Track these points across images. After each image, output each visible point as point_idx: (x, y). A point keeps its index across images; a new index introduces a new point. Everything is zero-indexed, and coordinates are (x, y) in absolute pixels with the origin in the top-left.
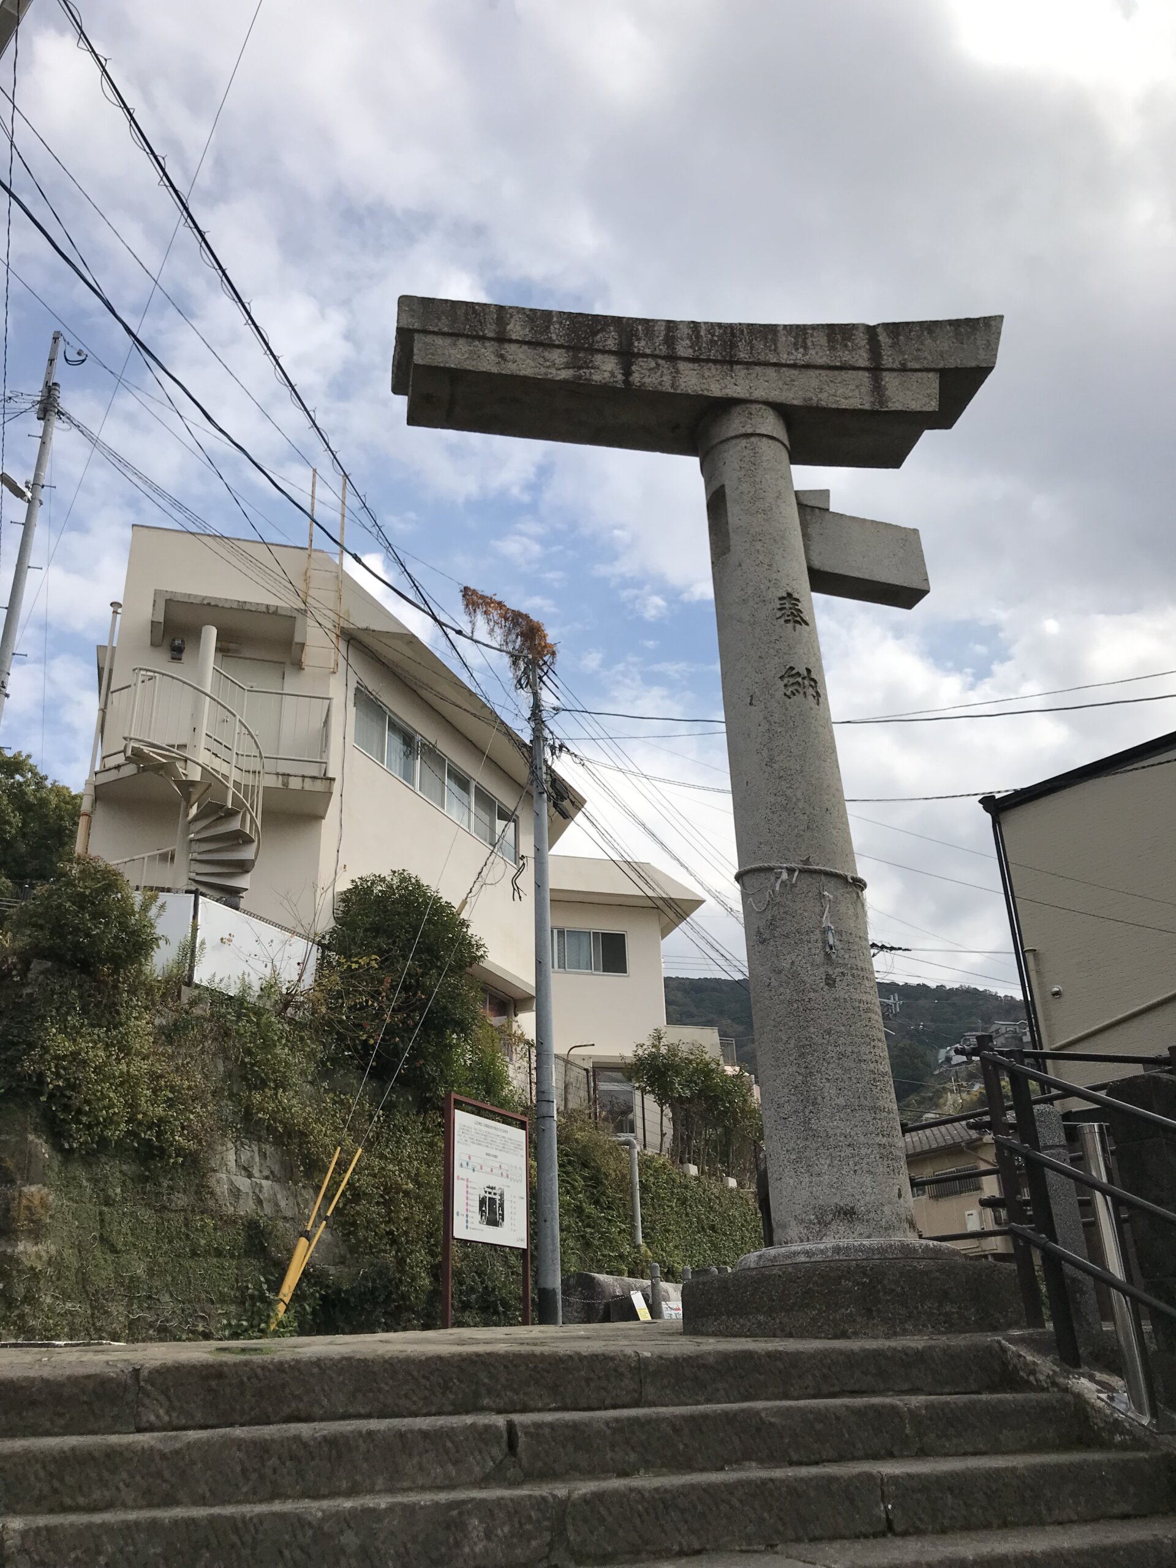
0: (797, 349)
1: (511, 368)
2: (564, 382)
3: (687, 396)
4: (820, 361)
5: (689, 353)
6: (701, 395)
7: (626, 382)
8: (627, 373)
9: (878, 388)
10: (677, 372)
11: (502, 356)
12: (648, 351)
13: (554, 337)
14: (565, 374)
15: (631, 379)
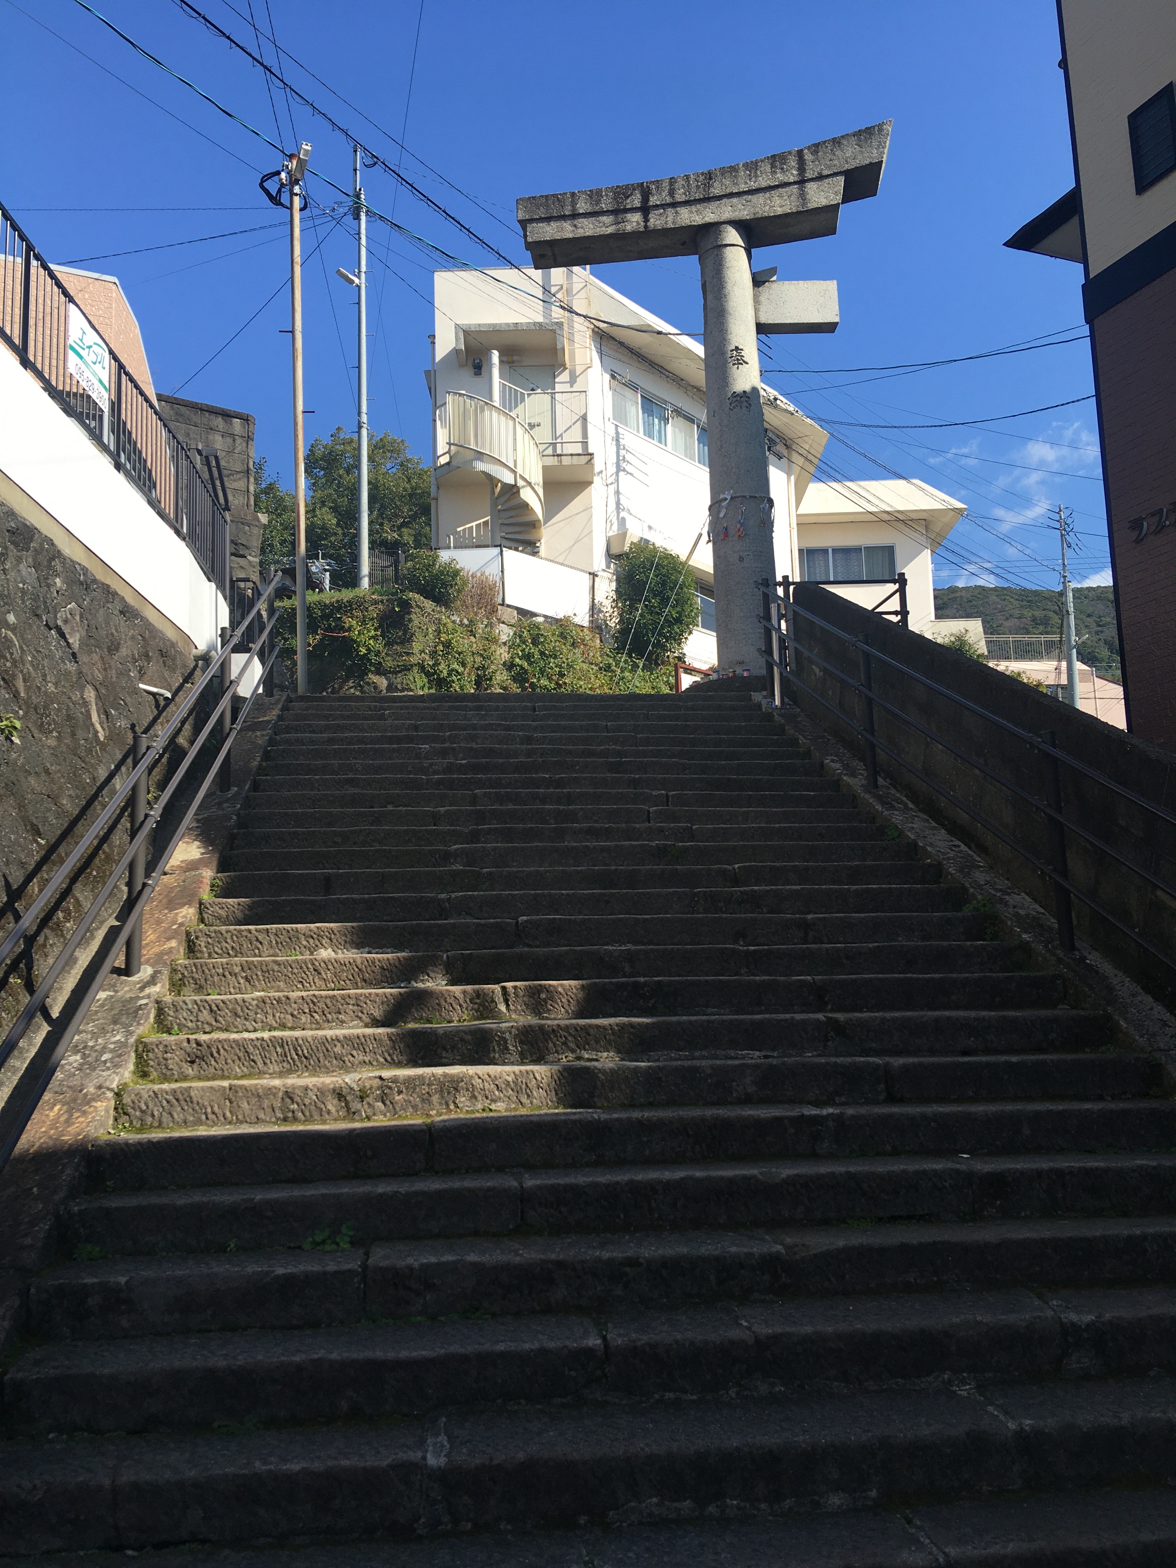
0: (750, 180)
1: (580, 233)
2: (611, 235)
3: (682, 228)
4: (764, 184)
5: (683, 198)
6: (691, 226)
7: (646, 227)
8: (646, 220)
9: (803, 196)
10: (677, 213)
11: (575, 226)
12: (658, 203)
13: (603, 206)
14: (610, 230)
15: (648, 224)
